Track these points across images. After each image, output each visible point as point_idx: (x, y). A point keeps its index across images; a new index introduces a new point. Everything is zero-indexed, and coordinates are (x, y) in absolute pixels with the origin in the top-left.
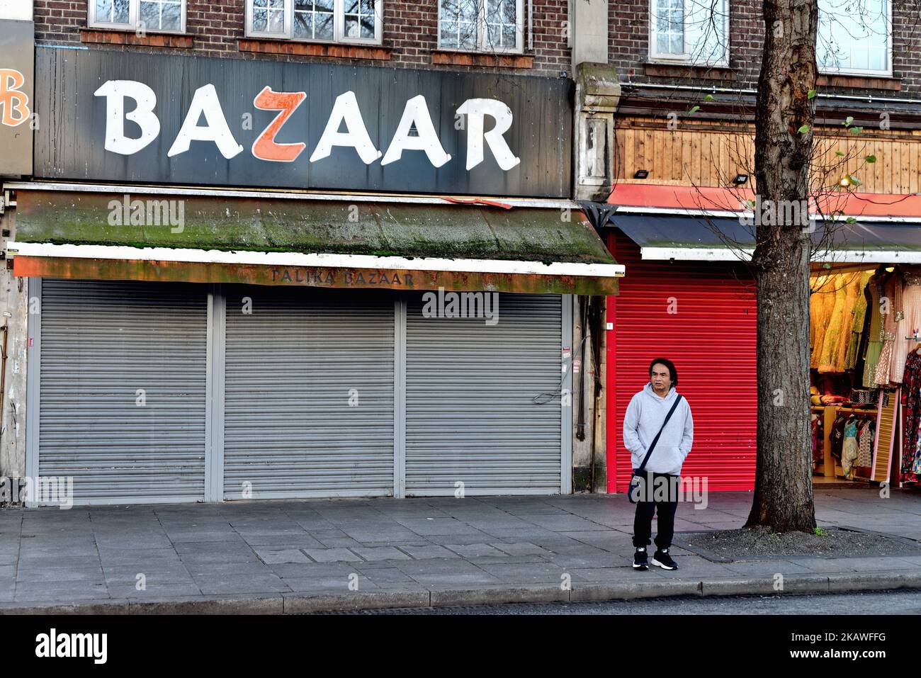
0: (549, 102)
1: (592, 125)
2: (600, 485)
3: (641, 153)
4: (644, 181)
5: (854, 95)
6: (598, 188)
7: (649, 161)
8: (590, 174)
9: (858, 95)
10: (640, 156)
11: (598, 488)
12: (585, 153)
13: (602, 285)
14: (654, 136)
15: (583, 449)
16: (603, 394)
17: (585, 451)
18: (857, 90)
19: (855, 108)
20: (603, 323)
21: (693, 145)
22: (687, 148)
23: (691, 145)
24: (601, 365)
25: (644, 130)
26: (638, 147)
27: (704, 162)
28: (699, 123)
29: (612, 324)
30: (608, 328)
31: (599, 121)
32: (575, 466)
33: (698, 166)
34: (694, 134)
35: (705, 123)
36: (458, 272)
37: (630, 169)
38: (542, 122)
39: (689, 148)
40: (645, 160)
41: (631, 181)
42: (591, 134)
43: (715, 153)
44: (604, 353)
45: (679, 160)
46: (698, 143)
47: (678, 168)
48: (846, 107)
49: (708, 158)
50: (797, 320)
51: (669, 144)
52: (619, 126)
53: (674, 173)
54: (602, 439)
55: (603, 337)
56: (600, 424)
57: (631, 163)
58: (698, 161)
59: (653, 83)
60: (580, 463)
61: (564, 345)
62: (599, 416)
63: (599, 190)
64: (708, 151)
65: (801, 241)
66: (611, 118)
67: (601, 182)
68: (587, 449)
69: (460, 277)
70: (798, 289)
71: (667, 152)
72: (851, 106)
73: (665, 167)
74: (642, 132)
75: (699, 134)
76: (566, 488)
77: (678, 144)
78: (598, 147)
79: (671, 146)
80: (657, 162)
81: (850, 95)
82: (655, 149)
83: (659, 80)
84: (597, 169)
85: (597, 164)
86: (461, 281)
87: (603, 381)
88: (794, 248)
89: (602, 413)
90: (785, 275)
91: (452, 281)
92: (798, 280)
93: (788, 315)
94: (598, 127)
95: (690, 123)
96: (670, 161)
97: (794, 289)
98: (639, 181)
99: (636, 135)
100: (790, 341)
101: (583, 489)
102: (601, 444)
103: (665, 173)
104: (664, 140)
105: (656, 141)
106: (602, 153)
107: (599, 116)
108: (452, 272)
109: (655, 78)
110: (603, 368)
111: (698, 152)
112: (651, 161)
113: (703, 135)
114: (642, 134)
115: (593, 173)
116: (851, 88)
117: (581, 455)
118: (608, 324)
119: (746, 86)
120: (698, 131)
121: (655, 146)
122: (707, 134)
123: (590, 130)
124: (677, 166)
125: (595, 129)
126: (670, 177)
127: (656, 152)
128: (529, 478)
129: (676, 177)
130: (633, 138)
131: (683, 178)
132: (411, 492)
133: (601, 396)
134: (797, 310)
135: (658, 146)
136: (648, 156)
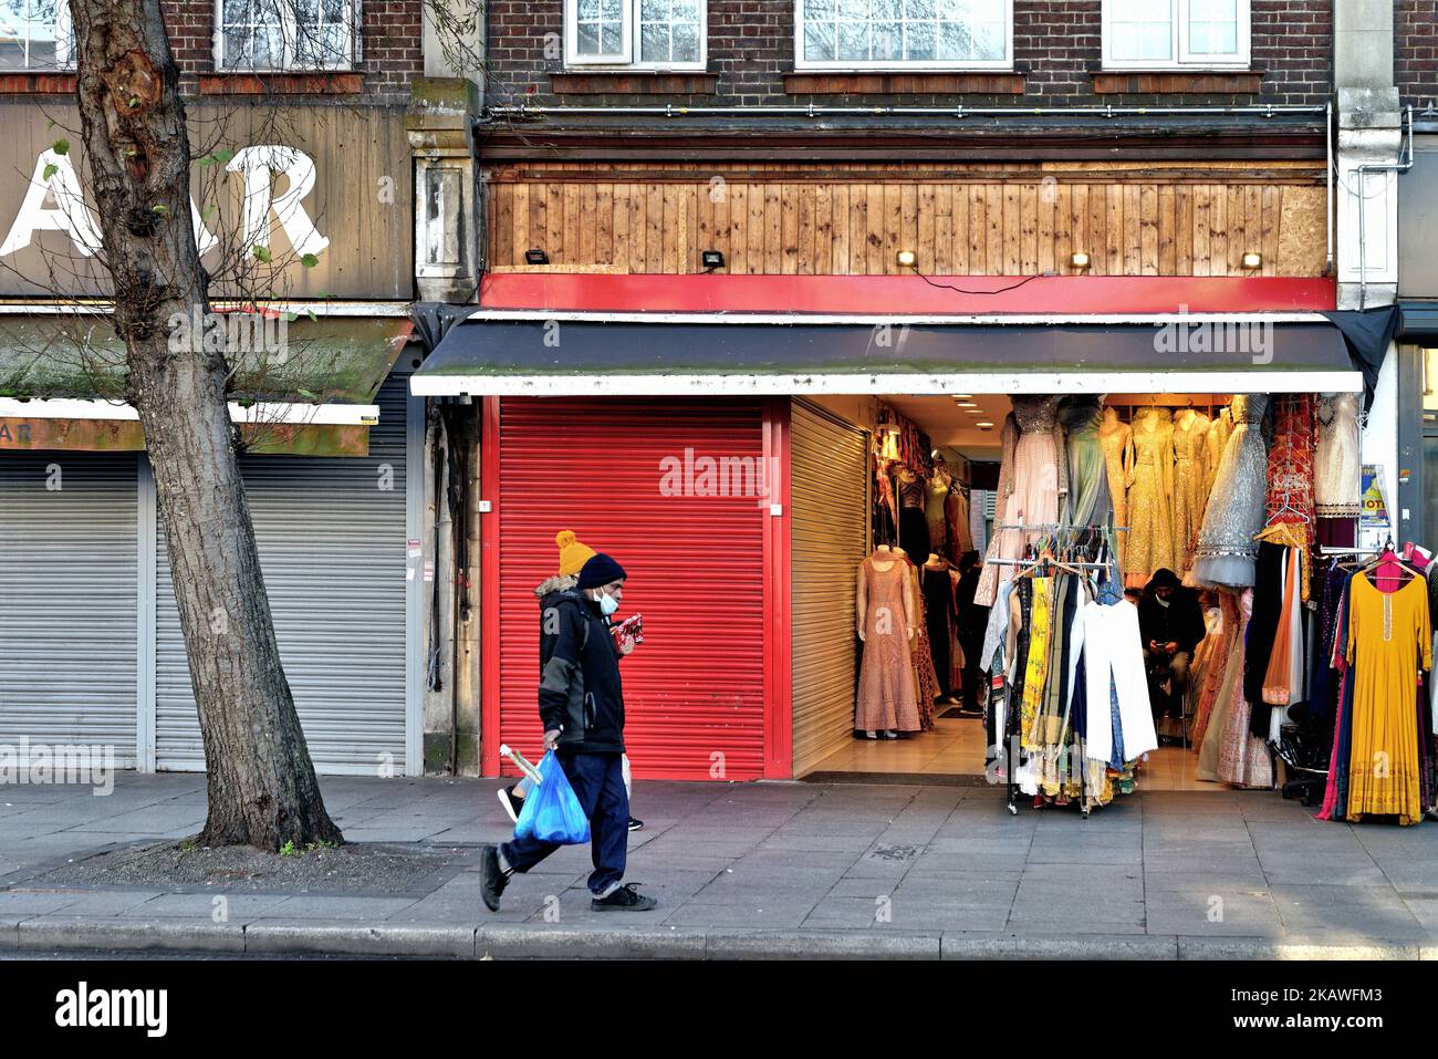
0: (374, 147)
1: (436, 178)
2: (469, 763)
3: (542, 221)
4: (546, 268)
5: (937, 106)
6: (451, 281)
7: (555, 234)
8: (434, 259)
9: (945, 106)
10: (540, 227)
11: (463, 768)
12: (425, 226)
13: (340, 439)
14: (563, 194)
15: (441, 704)
16: (474, 616)
17: (444, 708)
18: (943, 98)
19: (906, 128)
20: (474, 502)
21: (632, 204)
22: (621, 210)
23: (628, 205)
24: (471, 570)
25: (547, 184)
26: (536, 213)
27: (651, 232)
28: (642, 168)
29: (488, 503)
30: (481, 510)
31: (449, 173)
32: (428, 731)
33: (641, 240)
34: (634, 188)
35: (652, 168)
36: (104, 420)
37: (521, 249)
38: (364, 178)
39: (626, 210)
40: (549, 232)
41: (521, 268)
42: (436, 194)
43: (669, 216)
44: (475, 550)
45: (608, 231)
46: (641, 202)
47: (605, 244)
48: (889, 129)
49: (659, 225)
50: (189, 491)
51: (590, 205)
52: (499, 178)
53: (599, 252)
54: (472, 689)
55: (473, 526)
56: (469, 665)
57: (522, 240)
58: (641, 232)
59: (570, 106)
60: (436, 728)
61: (409, 536)
62: (467, 652)
63: (453, 286)
64: (659, 215)
65: (174, 357)
66: (468, 167)
67: (451, 272)
68: (446, 705)
69: (107, 428)
70: (181, 438)
71: (586, 220)
72: (898, 126)
73: (583, 242)
74: (542, 188)
75: (643, 187)
76: (414, 766)
77: (605, 204)
78: (447, 214)
79: (593, 208)
80: (569, 236)
81: (930, 106)
82: (566, 214)
83: (580, 100)
84: (445, 249)
85: (445, 244)
86: (109, 434)
87: (474, 595)
88: (161, 369)
89: (472, 646)
90: (154, 415)
91: (93, 435)
92: (179, 423)
93: (173, 483)
94: (447, 181)
95: (626, 169)
96: (591, 234)
97: (175, 438)
98: (536, 268)
99: (532, 192)
100: (183, 525)
101: (439, 769)
102: (469, 695)
103: (583, 253)
104: (582, 198)
105: (566, 201)
106: (453, 225)
107: (447, 164)
108: (95, 421)
109: (572, 97)
110: (474, 573)
111: (640, 216)
112: (559, 234)
113: (650, 187)
114: (543, 191)
115: (439, 258)
116: (932, 94)
117: (438, 713)
118: (481, 503)
119: (736, 102)
120: (638, 181)
121: (566, 208)
122: (658, 187)
123: (435, 188)
124: (604, 241)
125: (441, 186)
126: (592, 258)
127: (566, 221)
128: (354, 748)
129: (602, 260)
130: (527, 197)
131: (615, 260)
132: (164, 765)
133: (470, 620)
134: (187, 475)
135: (571, 209)
136: (552, 226)
